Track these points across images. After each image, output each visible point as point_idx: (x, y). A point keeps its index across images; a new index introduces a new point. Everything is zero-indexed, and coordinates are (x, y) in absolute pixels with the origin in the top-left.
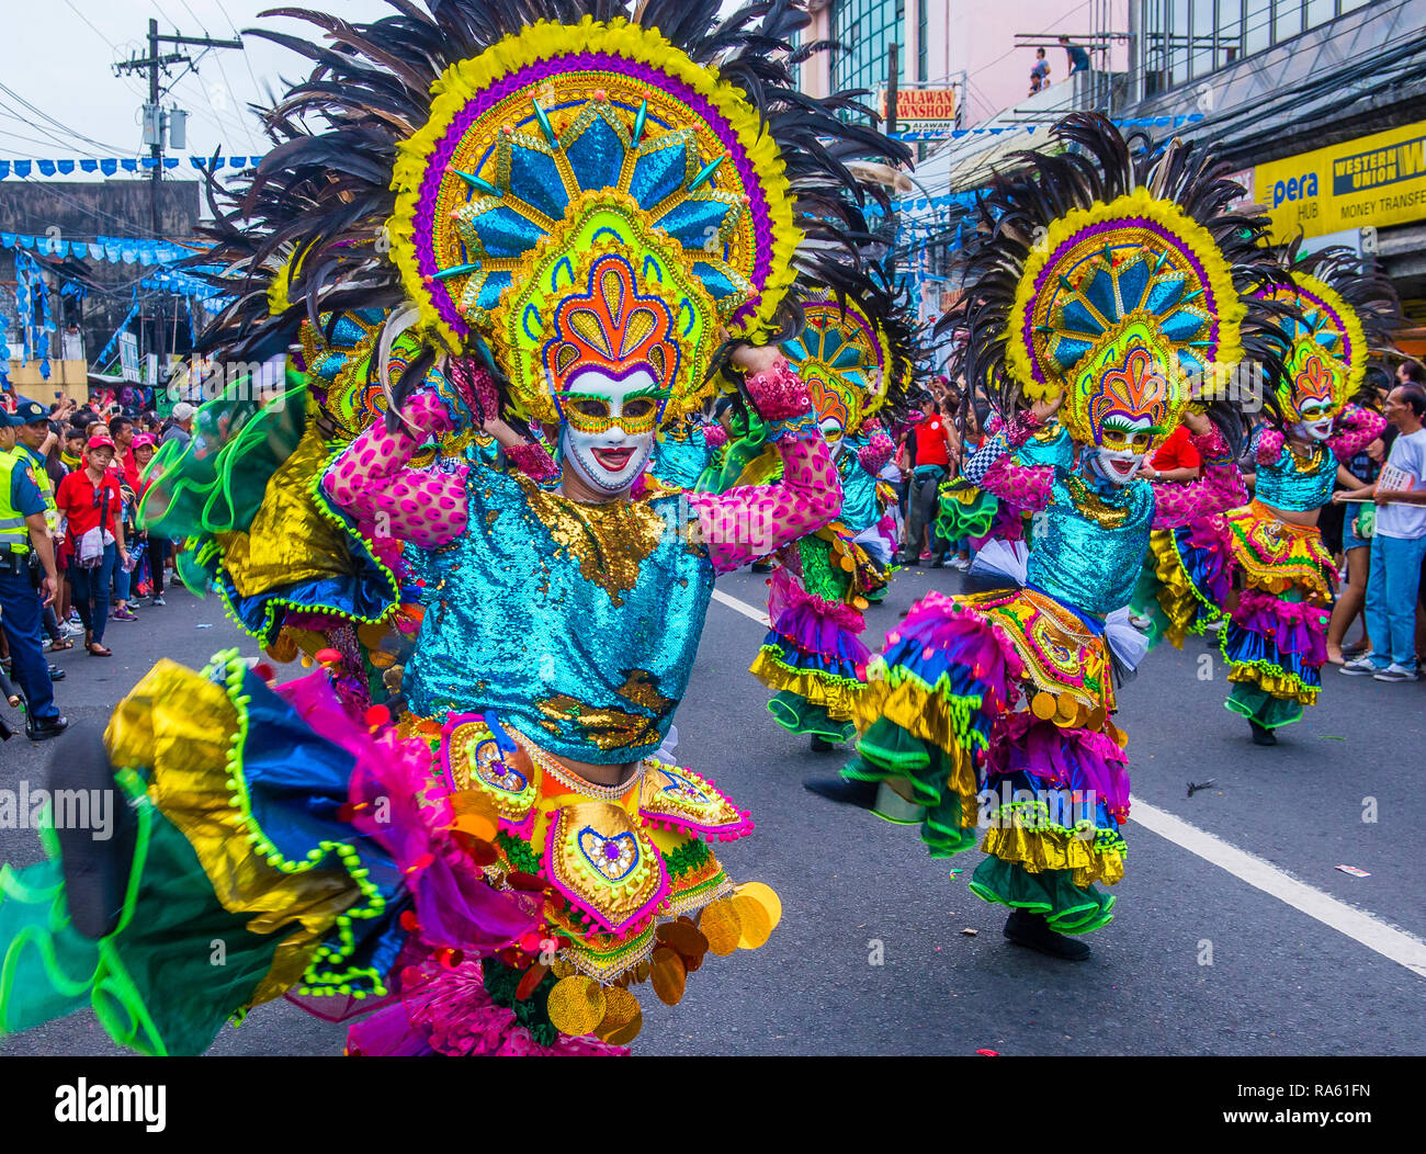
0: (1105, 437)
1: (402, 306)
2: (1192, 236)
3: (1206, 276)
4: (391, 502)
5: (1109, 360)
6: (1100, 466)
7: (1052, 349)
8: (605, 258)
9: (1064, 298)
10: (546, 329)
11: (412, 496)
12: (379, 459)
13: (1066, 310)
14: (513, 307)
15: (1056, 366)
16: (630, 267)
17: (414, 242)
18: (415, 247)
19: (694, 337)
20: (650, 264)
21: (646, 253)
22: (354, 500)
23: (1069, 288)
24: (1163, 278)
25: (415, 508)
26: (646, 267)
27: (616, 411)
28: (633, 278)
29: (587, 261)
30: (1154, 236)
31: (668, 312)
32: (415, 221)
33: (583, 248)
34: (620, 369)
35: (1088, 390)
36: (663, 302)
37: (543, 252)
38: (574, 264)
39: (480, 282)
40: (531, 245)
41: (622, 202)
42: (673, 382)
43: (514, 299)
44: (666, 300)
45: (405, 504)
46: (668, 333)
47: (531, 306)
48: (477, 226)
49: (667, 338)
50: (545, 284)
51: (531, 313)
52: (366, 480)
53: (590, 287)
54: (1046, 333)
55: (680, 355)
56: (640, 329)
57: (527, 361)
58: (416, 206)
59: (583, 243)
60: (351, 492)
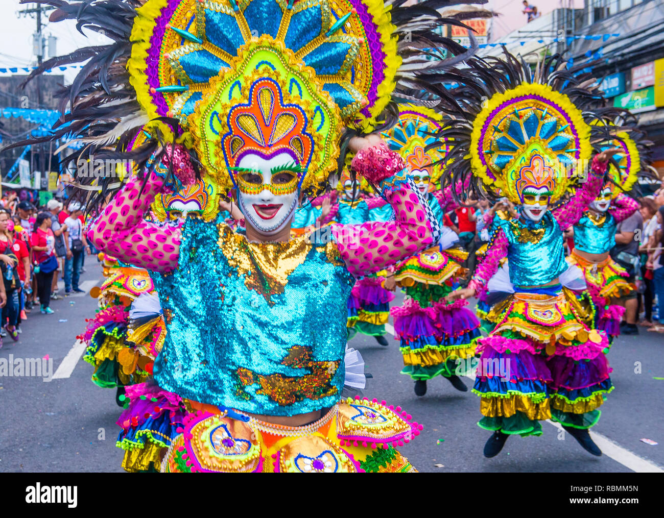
0: (525, 199)
1: (137, 113)
2: (559, 100)
3: (569, 118)
4: (130, 246)
5: (523, 162)
6: (525, 213)
7: (494, 161)
8: (260, 80)
9: (498, 136)
10: (223, 127)
11: (144, 242)
12: (120, 219)
13: (498, 142)
14: (202, 113)
15: (497, 169)
16: (278, 86)
17: (147, 74)
18: (147, 77)
19: (324, 132)
20: (294, 84)
21: (291, 77)
22: (106, 246)
23: (499, 131)
24: (546, 121)
25: (146, 250)
26: (291, 85)
27: (267, 180)
28: (280, 93)
29: (249, 82)
30: (539, 102)
31: (304, 114)
32: (147, 60)
33: (249, 73)
34: (269, 152)
35: (514, 178)
36: (301, 109)
37: (223, 77)
38: (243, 84)
39: (185, 99)
40: (216, 73)
41: (274, 44)
42: (310, 161)
43: (203, 108)
44: (303, 108)
45: (140, 247)
46: (304, 129)
47: (215, 113)
48: (182, 63)
49: (304, 132)
50: (225, 98)
51: (215, 118)
52: (113, 232)
53: (250, 100)
54: (491, 153)
55: (313, 143)
56: (285, 126)
57: (212, 149)
58: (148, 51)
59: (249, 72)
60: (104, 241)
